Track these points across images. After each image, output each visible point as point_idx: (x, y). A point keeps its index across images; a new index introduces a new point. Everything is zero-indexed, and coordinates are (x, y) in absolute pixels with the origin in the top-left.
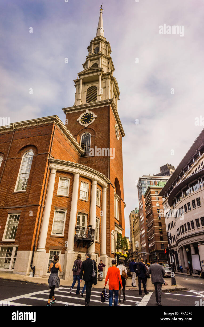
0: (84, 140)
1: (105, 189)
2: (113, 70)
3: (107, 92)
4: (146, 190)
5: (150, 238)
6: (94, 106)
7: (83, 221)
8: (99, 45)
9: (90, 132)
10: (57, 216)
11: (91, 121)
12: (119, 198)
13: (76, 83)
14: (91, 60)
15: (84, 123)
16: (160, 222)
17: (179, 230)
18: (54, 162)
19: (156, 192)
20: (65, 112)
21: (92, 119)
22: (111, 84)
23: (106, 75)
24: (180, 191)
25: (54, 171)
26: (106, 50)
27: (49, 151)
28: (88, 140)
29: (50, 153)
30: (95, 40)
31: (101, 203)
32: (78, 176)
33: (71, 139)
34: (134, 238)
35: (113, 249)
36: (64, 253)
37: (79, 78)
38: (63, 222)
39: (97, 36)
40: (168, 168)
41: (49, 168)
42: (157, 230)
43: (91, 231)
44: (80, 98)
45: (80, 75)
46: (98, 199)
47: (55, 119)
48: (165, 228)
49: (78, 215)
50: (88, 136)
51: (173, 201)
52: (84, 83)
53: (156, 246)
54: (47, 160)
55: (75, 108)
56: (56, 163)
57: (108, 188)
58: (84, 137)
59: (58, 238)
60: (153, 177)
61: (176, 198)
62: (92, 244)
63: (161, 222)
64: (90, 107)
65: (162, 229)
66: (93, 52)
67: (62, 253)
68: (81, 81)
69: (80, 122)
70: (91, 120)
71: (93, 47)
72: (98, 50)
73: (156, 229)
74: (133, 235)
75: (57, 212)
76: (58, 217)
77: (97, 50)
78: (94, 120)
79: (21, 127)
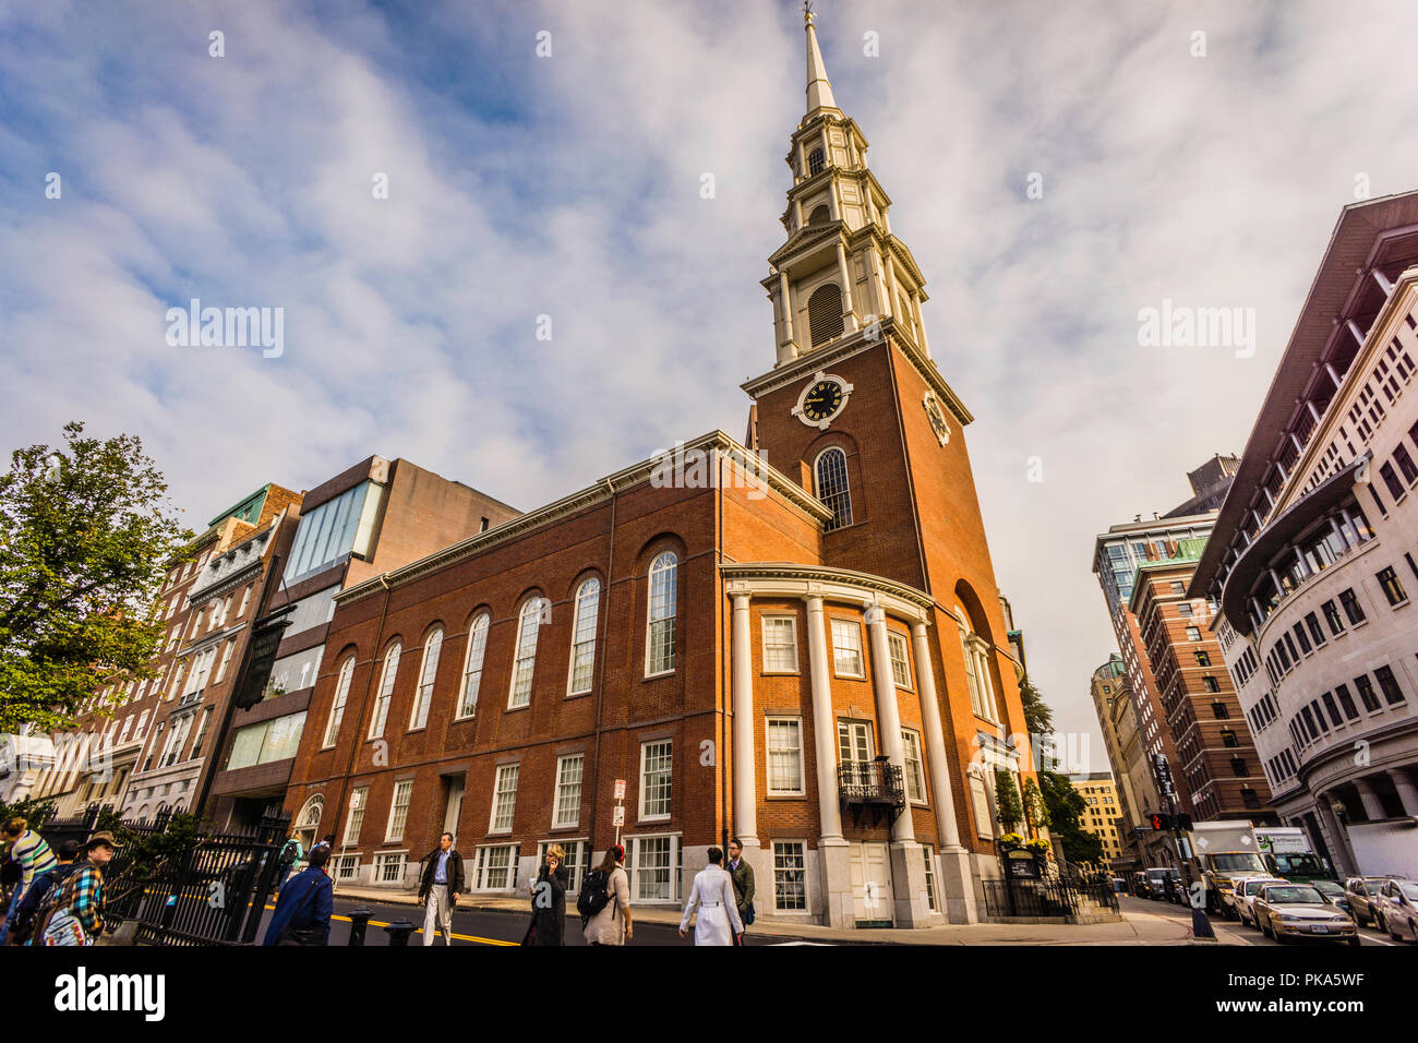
0: (826, 475)
1: (922, 630)
2: (884, 204)
3: (872, 295)
4: (1130, 580)
5: (1190, 769)
6: (839, 354)
7: (862, 743)
8: (822, 141)
9: (840, 443)
10: (774, 737)
11: (836, 407)
12: (988, 645)
13: (769, 289)
14: (803, 201)
15: (817, 416)
16: (1217, 701)
17: (1296, 729)
18: (737, 576)
19: (1173, 585)
20: (752, 393)
21: (840, 398)
22: (883, 259)
23: (859, 237)
24: (1263, 574)
25: (744, 602)
26: (845, 148)
27: (717, 543)
28: (837, 472)
29: (721, 548)
30: (806, 129)
31: (914, 676)
32: (818, 604)
33: (780, 485)
34: (1128, 771)
35: (984, 827)
36: (816, 848)
37: (775, 271)
38: (797, 752)
39: (811, 110)
40: (1223, 474)
41: (725, 596)
42: (1207, 735)
43: (888, 774)
44: (790, 337)
45: (776, 262)
46: (898, 665)
47: (716, 444)
48: (1244, 724)
49: (839, 727)
50: (836, 458)
51: (1246, 612)
52: (795, 283)
53: (1221, 799)
54: (717, 572)
55: (780, 373)
56: (743, 575)
57: (930, 624)
58: (825, 462)
59: (790, 804)
60: (1158, 524)
61: (1256, 603)
62: (900, 813)
63: (1224, 701)
64: (824, 360)
65: (1233, 728)
66: (805, 171)
67: (809, 848)
68: (784, 279)
69: (803, 419)
70: (836, 402)
71: (804, 154)
72: (822, 157)
73: (1206, 729)
74: (1120, 760)
75: (773, 723)
76: (779, 739)
77: (818, 157)
78: (845, 400)
79: (631, 484)
